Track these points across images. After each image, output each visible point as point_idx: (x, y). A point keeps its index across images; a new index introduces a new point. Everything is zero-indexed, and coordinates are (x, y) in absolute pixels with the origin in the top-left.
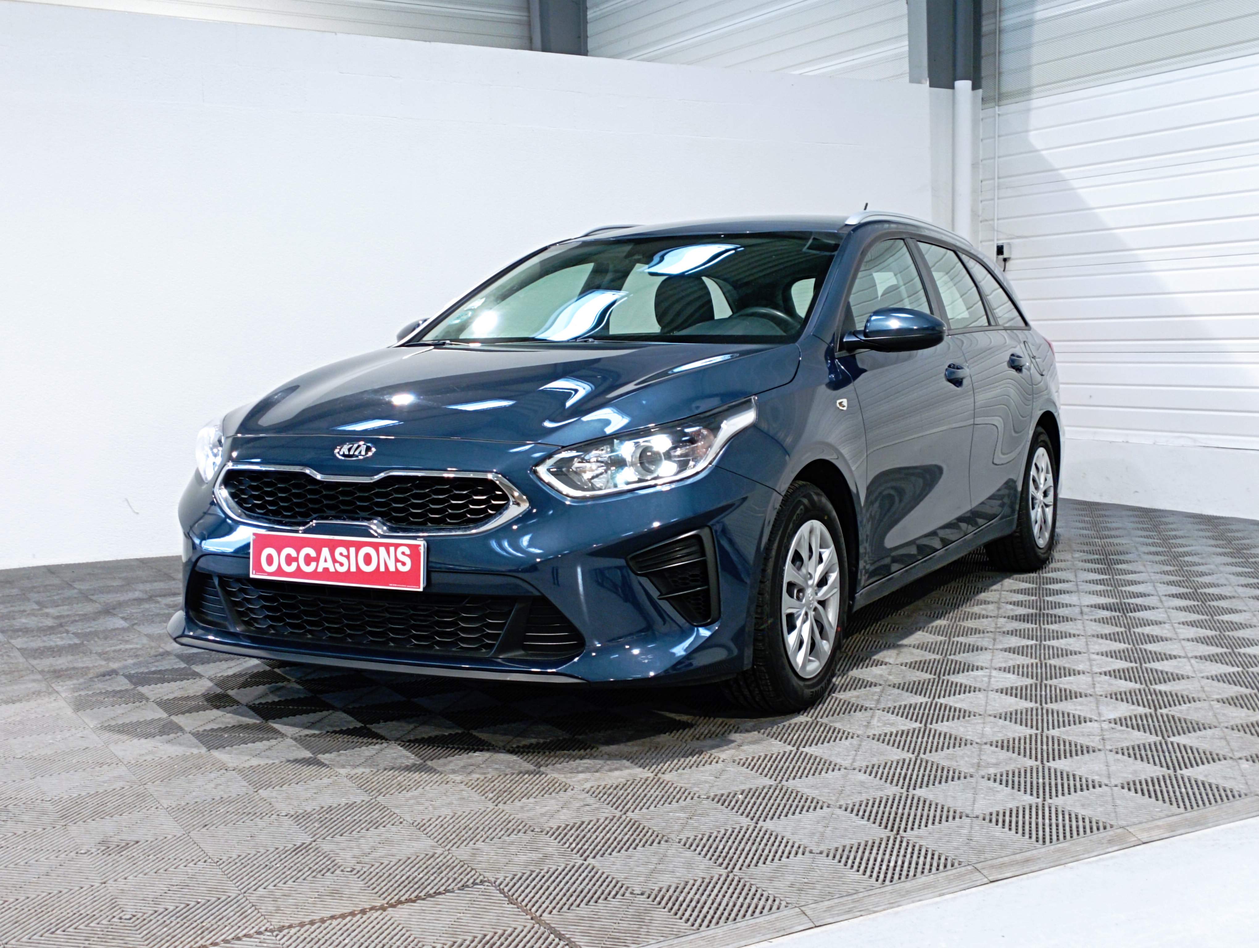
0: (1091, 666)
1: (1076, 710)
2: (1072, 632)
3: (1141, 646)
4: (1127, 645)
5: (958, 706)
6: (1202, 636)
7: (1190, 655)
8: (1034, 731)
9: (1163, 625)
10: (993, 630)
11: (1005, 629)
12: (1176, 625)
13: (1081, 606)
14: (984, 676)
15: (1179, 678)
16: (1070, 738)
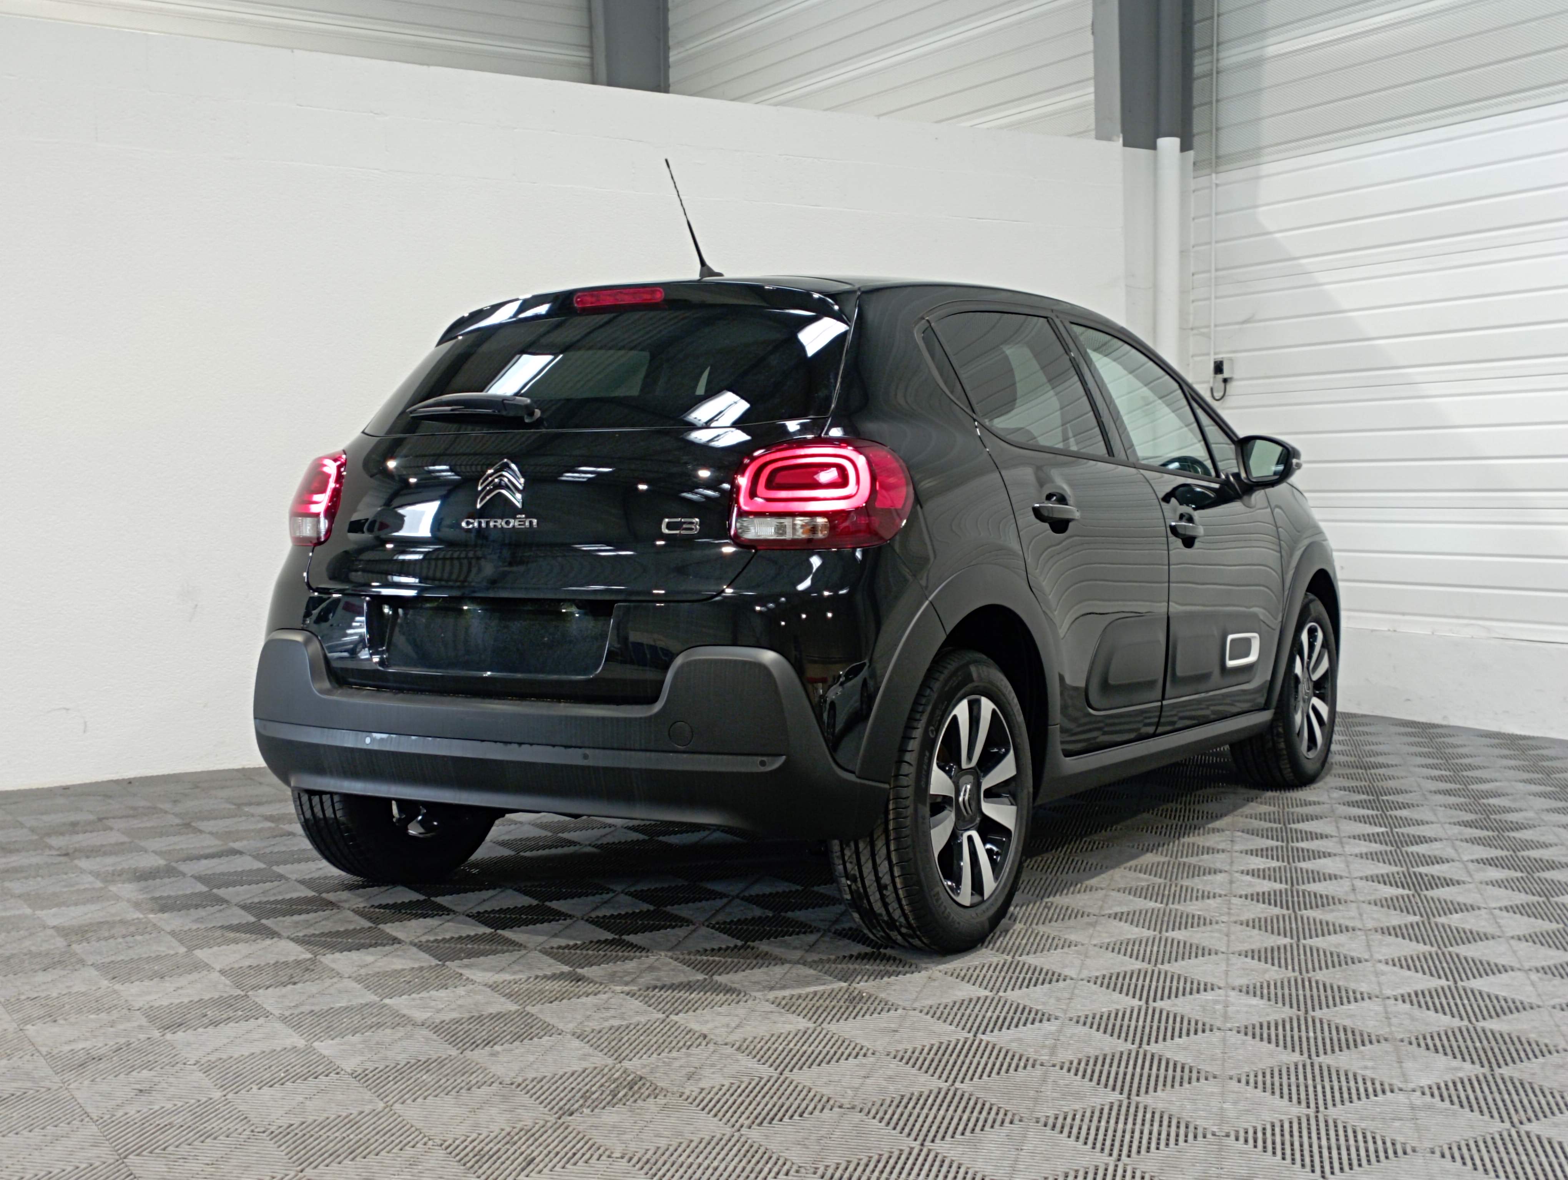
0: (1379, 984)
1: (1366, 1068)
2: (1345, 922)
3: (1450, 949)
4: (1428, 948)
5: (1180, 1058)
6: (1538, 930)
7: (1527, 966)
8: (1302, 1110)
9: (1477, 912)
10: (1225, 918)
11: (1244, 918)
12: (1497, 912)
13: (1352, 879)
14: (1216, 1002)
15: (1519, 1007)
16: (1363, 1125)
